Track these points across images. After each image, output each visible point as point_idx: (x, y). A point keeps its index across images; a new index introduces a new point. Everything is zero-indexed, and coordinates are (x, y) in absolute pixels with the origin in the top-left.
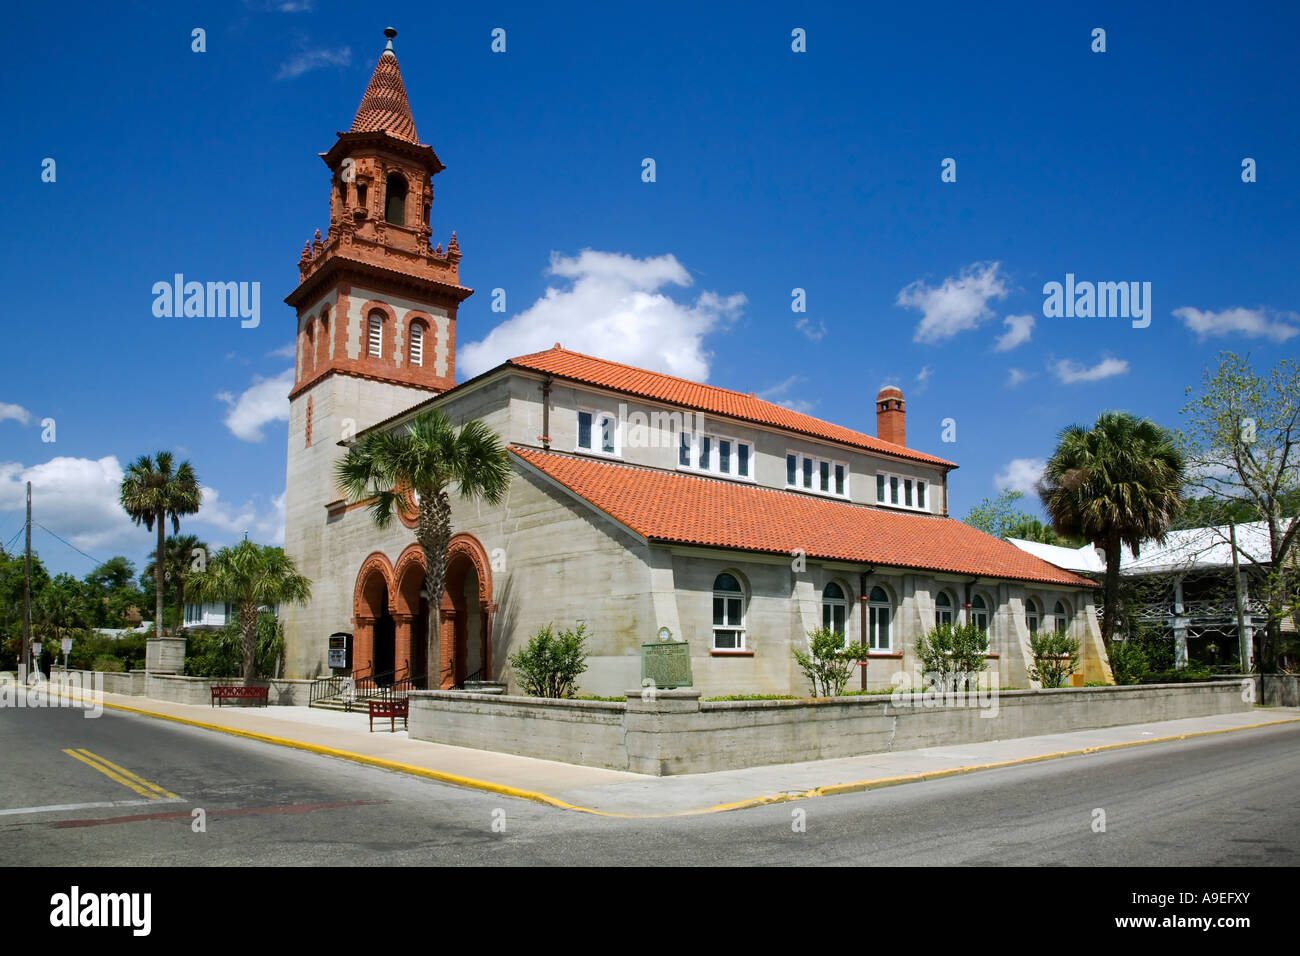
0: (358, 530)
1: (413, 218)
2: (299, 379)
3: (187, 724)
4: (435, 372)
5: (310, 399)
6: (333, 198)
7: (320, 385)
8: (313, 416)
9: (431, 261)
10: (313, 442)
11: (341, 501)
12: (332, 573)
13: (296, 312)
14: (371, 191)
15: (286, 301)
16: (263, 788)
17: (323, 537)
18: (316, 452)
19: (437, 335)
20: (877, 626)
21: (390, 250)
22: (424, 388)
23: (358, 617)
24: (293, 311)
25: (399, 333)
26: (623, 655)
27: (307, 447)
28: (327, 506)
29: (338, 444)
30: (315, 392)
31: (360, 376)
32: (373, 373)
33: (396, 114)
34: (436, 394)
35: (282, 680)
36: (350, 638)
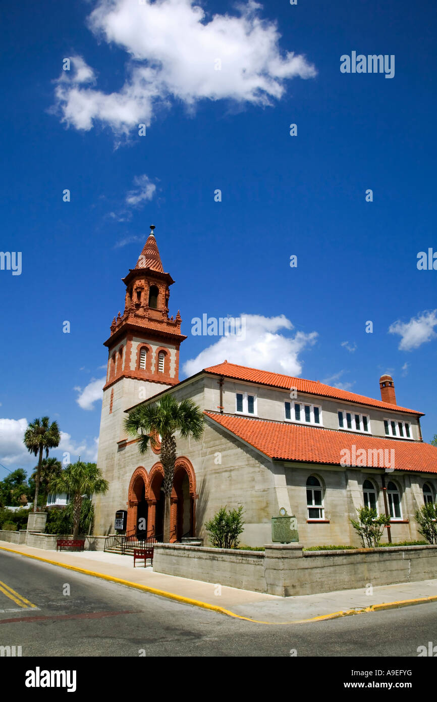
0: (132, 455)
1: (161, 305)
2: (108, 381)
3: (44, 561)
4: (169, 376)
5: (113, 390)
6: (127, 298)
7: (117, 383)
8: (113, 398)
9: (168, 324)
10: (113, 411)
11: (125, 440)
12: (119, 478)
13: (108, 349)
14: (143, 294)
15: (104, 344)
16: (79, 602)
17: (116, 459)
18: (114, 416)
19: (171, 358)
20: (393, 504)
21: (150, 320)
22: (164, 383)
23: (130, 501)
24: (107, 348)
25: (154, 357)
26: (262, 523)
27: (110, 414)
28: (118, 443)
29: (124, 412)
30: (115, 386)
31: (135, 378)
32: (142, 377)
33: (154, 261)
34: (170, 387)
35: (91, 536)
36: (126, 513)
